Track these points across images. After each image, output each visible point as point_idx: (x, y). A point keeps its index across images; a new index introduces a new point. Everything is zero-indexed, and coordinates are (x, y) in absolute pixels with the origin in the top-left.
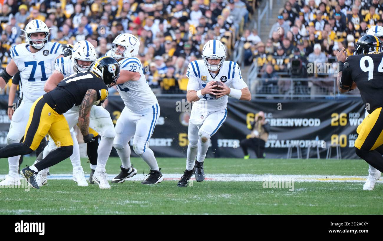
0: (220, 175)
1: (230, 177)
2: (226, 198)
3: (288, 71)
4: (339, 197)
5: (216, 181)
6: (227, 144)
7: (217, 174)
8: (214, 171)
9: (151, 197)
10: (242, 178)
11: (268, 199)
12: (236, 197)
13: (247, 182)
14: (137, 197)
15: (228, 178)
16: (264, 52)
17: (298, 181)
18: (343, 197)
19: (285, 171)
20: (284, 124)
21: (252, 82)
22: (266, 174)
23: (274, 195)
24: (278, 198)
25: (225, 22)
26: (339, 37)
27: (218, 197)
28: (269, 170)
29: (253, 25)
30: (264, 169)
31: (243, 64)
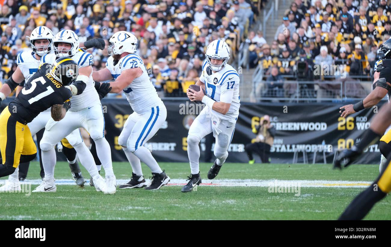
0: (224, 180)
1: (235, 182)
2: (231, 204)
5: (220, 187)
7: (221, 179)
9: (154, 202)
11: (273, 205)
12: (240, 203)
13: (252, 187)
15: (232, 183)
16: (269, 55)
17: (304, 187)
19: (291, 176)
20: (290, 128)
21: (257, 85)
22: (272, 179)
23: (280, 201)
24: (284, 204)
25: (230, 23)
26: (346, 39)
27: (222, 203)
28: (275, 175)
29: (259, 26)
30: (270, 174)
31: (248, 67)
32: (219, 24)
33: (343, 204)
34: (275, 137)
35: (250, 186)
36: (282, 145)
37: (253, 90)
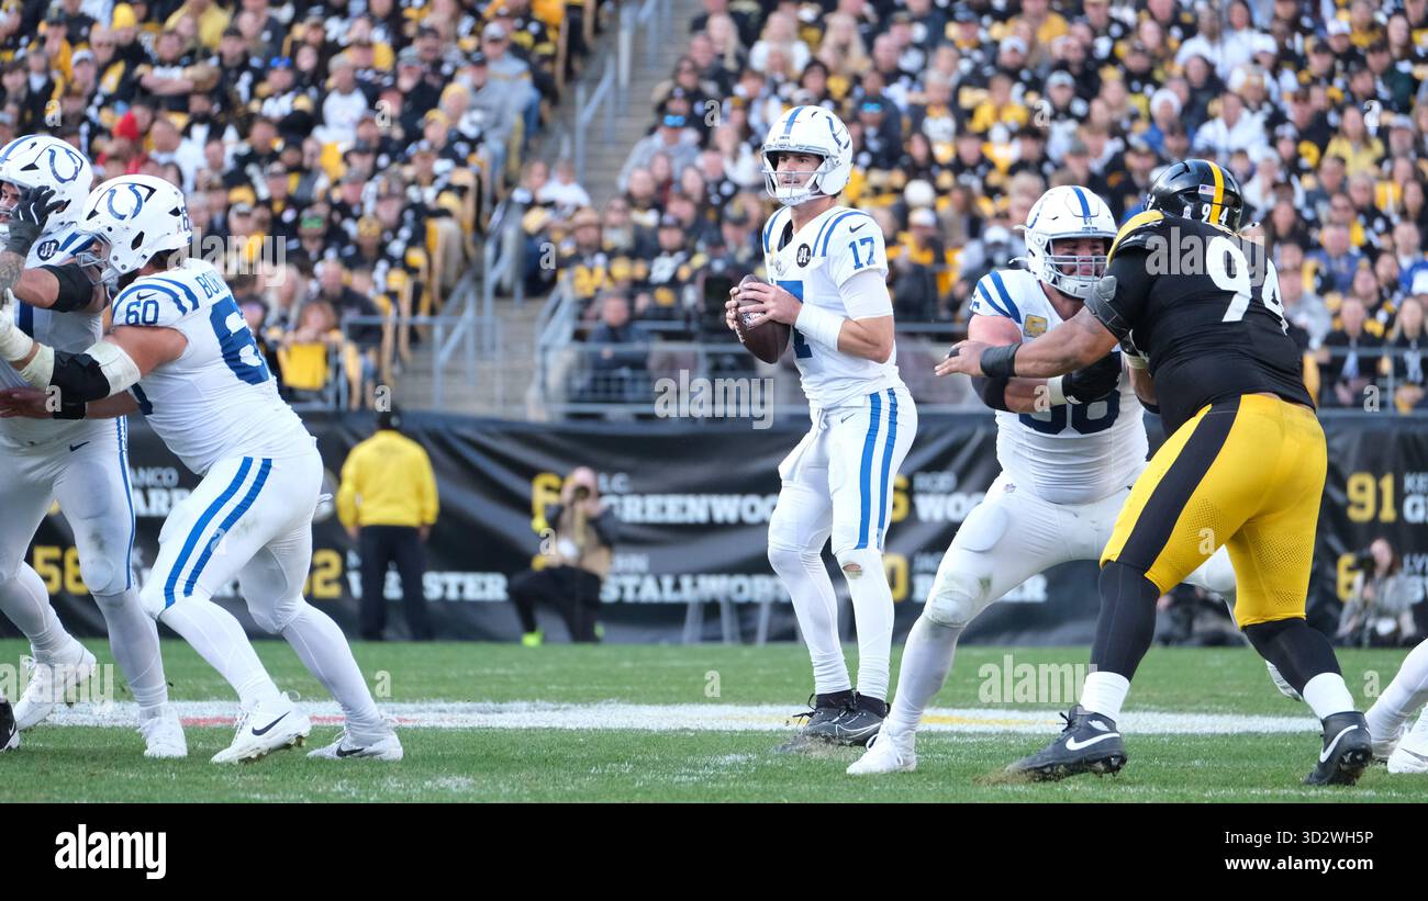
0: (433, 706)
1: (469, 711)
2: (455, 790)
3: (688, 318)
4: (875, 788)
5: (416, 729)
6: (461, 588)
7: (422, 701)
8: (408, 689)
9: (174, 787)
10: (516, 716)
11: (610, 794)
12: (489, 787)
13: (532, 732)
14: (120, 789)
15: (461, 715)
16: (598, 248)
17: (724, 728)
18: (887, 787)
19: (674, 689)
20: (673, 516)
21: (552, 358)
22: (605, 701)
23: (634, 780)
24: (646, 792)
25: (454, 134)
26: (877, 191)
27: (422, 788)
28: (616, 688)
29: (558, 143)
30: (598, 684)
31: (519, 290)
32: (415, 135)
33: (863, 789)
34: (618, 548)
35: (524, 727)
36: (642, 575)
37: (538, 376)
